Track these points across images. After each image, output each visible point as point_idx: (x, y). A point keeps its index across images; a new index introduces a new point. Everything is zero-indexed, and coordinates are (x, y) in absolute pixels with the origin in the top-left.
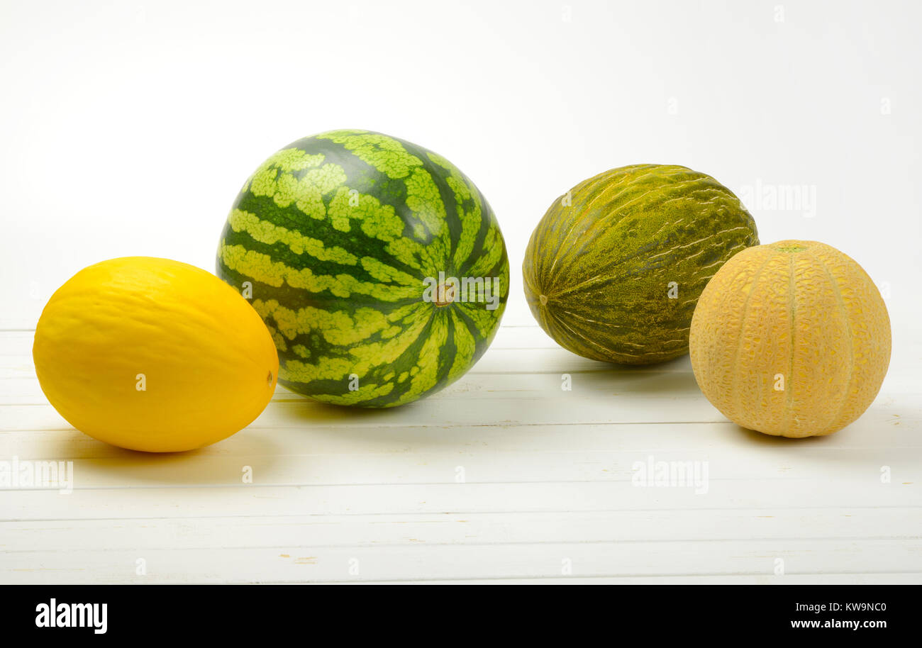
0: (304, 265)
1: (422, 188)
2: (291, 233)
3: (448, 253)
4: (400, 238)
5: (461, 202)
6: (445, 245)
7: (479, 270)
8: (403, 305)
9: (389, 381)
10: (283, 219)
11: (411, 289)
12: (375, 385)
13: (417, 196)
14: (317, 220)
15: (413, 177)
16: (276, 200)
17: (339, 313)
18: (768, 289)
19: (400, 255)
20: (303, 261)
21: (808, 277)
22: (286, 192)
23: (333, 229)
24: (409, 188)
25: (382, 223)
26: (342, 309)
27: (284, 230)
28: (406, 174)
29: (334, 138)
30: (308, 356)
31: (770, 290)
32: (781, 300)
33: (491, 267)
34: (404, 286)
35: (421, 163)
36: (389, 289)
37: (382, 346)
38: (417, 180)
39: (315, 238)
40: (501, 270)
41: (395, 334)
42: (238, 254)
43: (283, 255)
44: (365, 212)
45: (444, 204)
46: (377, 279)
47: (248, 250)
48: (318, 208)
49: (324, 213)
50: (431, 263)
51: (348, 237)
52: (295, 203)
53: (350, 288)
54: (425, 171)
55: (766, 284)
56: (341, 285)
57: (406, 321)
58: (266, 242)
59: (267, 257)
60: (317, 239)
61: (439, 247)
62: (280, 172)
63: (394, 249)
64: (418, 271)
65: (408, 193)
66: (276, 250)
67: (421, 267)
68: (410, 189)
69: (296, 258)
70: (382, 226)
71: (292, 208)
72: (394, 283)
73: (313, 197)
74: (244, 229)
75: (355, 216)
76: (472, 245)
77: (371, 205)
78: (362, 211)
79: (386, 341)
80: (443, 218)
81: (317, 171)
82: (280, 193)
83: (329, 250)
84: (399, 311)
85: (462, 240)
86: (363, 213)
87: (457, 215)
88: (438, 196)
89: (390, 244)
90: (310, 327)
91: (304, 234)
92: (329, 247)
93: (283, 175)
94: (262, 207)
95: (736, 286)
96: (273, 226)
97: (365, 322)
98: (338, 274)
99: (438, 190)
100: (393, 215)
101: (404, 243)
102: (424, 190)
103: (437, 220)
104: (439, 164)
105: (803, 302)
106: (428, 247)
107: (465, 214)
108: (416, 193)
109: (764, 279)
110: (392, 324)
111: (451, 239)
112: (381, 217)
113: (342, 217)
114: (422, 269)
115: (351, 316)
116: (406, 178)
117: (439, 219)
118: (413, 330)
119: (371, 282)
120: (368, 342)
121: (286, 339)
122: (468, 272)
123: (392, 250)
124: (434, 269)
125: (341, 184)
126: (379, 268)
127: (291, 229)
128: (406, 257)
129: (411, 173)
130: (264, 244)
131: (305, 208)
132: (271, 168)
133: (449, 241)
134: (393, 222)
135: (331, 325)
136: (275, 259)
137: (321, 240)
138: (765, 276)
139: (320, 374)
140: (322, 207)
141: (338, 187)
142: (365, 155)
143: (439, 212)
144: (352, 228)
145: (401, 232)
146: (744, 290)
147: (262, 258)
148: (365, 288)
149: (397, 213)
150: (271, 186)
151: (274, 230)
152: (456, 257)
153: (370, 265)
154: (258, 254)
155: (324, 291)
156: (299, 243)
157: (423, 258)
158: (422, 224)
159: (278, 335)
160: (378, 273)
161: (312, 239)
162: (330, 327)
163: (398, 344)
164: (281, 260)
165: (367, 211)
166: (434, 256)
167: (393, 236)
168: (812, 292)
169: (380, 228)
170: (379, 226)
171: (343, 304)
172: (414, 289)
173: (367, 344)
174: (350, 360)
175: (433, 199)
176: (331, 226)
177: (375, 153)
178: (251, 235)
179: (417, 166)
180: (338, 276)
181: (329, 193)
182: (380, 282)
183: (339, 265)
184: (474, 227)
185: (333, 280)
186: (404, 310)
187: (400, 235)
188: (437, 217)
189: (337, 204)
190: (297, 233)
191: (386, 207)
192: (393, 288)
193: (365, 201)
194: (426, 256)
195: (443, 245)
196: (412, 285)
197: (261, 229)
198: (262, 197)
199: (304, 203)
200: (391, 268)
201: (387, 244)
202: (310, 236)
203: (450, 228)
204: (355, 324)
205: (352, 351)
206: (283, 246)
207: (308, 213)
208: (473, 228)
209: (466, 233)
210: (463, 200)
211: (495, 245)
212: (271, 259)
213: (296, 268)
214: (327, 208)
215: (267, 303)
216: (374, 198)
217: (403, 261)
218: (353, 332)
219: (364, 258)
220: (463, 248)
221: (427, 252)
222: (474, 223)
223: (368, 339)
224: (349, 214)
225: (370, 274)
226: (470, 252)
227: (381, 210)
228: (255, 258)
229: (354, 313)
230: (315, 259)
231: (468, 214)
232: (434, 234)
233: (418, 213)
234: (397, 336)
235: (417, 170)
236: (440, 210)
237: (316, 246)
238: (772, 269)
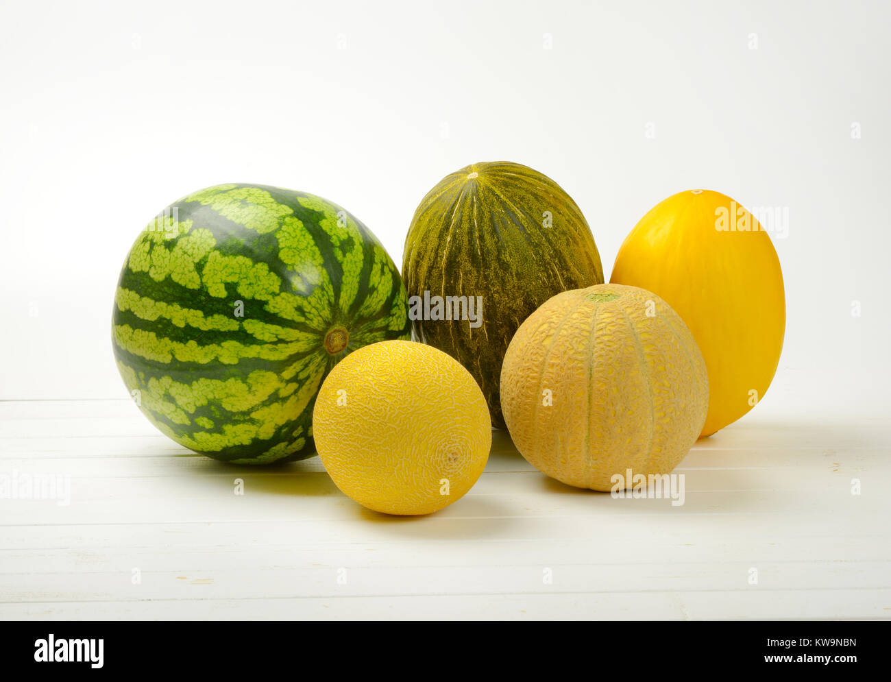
0: (188, 338)
1: (294, 238)
2: (170, 307)
3: (332, 299)
4: (278, 295)
5: (338, 244)
6: (327, 293)
7: (368, 310)
8: (295, 361)
9: (299, 437)
10: (161, 293)
11: (299, 344)
12: (286, 443)
13: (289, 248)
14: (193, 289)
15: (284, 228)
16: (151, 275)
17: (232, 380)
18: (567, 344)
19: (281, 312)
20: (187, 334)
21: (609, 332)
22: (160, 265)
23: (210, 297)
24: (280, 241)
25: (259, 282)
26: (234, 376)
27: (163, 304)
28: (275, 226)
29: (202, 199)
30: (212, 427)
31: (569, 346)
32: (579, 357)
33: (382, 303)
34: (291, 342)
35: (291, 211)
36: (277, 348)
37: (282, 405)
38: (288, 231)
39: (194, 309)
40: (394, 303)
41: (292, 391)
42: (127, 333)
43: (167, 330)
44: (239, 274)
45: (319, 250)
46: (263, 340)
47: (134, 329)
48: (193, 278)
49: (198, 282)
50: (316, 313)
51: (226, 303)
52: (170, 275)
53: (238, 354)
54: (296, 219)
55: (566, 338)
56: (229, 352)
57: (302, 376)
58: (150, 319)
59: (153, 334)
60: (196, 309)
61: (320, 296)
62: (152, 245)
63: (274, 307)
64: (303, 324)
65: (280, 246)
66: (160, 326)
67: (306, 320)
68: (282, 242)
69: (180, 332)
70: (258, 285)
71: (168, 280)
72: (281, 341)
73: (186, 266)
74: (128, 308)
75: (229, 280)
76: (357, 285)
77: (244, 266)
78: (236, 273)
79: (285, 399)
80: (320, 265)
81: (186, 238)
82: (155, 266)
83: (210, 318)
84: (292, 367)
85: (345, 282)
86: (237, 276)
87: (336, 258)
88: (312, 242)
89: (269, 302)
90: (207, 399)
91: (183, 306)
92: (208, 316)
93: (156, 248)
94: (140, 283)
95: (538, 337)
96: (153, 302)
97: (259, 384)
98: (223, 341)
99: (311, 237)
100: (267, 272)
101: (283, 299)
102: (296, 239)
103: (314, 268)
104: (311, 208)
105: (601, 360)
106: (309, 298)
107: (344, 255)
108: (288, 245)
109: (565, 333)
110: (288, 381)
111: (332, 284)
112: (255, 277)
113: (217, 283)
114: (307, 322)
115: (244, 381)
116: (276, 231)
117: (316, 266)
118: (310, 384)
119: (258, 344)
120: (268, 403)
121: (187, 413)
122: (358, 313)
123: (272, 308)
124: (320, 318)
125: (211, 249)
126: (263, 328)
127: (169, 302)
128: (288, 312)
129: (281, 225)
130: (147, 320)
131: (180, 279)
132: (145, 240)
133: (331, 287)
134: (269, 279)
135: (227, 393)
136: (160, 335)
137: (200, 309)
138: (566, 329)
139: (229, 442)
140: (195, 275)
141: (209, 252)
142: (233, 214)
143: (315, 259)
144: (229, 293)
145: (278, 288)
146: (545, 343)
147: (148, 336)
148: (252, 352)
149: (271, 269)
150: (145, 260)
151: (155, 305)
152: (341, 301)
153: (254, 327)
154: (143, 332)
155: (212, 360)
156: (180, 316)
157: (306, 310)
158: (299, 275)
159: (179, 410)
160: (263, 334)
161: (192, 310)
162: (226, 395)
163: (298, 400)
164: (166, 335)
165: (241, 273)
166: (318, 306)
167: (271, 294)
168: (612, 348)
169: (256, 288)
170: (255, 286)
171: (233, 371)
172: (302, 342)
173: (267, 406)
174: (253, 424)
175: (307, 247)
176: (207, 294)
177: (243, 210)
178: (135, 313)
179: (287, 216)
180: (223, 344)
181: (200, 261)
182: (267, 343)
183: (222, 332)
184: (357, 267)
185: (219, 348)
186: (297, 366)
187: (278, 292)
188: (313, 265)
189: (210, 270)
190: (177, 307)
191: (260, 265)
192: (280, 346)
193: (237, 262)
194: (309, 307)
195: (325, 293)
196: (300, 339)
197: (143, 306)
198: (138, 272)
199: (178, 274)
200: (274, 326)
201: (266, 303)
202: (190, 307)
203: (329, 274)
204: (250, 388)
205: (253, 415)
206: (165, 321)
207: (183, 284)
208: (355, 269)
209: (348, 274)
210: (340, 241)
211: (383, 280)
212: (157, 336)
213: (181, 341)
214: (201, 276)
215: (161, 380)
216: (245, 258)
217: (285, 317)
218: (250, 397)
219: (246, 321)
220: (347, 290)
221: (310, 303)
222: (355, 262)
223: (266, 401)
224: (223, 279)
225: (254, 336)
226: (356, 293)
227: (254, 270)
228: (142, 336)
229: (247, 378)
230: (198, 330)
231: (348, 254)
232: (313, 284)
233: (293, 265)
234: (296, 392)
235: (287, 220)
236: (316, 257)
237: (196, 317)
238: (574, 321)
